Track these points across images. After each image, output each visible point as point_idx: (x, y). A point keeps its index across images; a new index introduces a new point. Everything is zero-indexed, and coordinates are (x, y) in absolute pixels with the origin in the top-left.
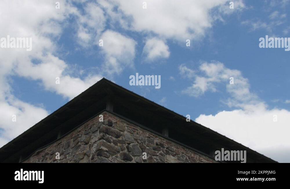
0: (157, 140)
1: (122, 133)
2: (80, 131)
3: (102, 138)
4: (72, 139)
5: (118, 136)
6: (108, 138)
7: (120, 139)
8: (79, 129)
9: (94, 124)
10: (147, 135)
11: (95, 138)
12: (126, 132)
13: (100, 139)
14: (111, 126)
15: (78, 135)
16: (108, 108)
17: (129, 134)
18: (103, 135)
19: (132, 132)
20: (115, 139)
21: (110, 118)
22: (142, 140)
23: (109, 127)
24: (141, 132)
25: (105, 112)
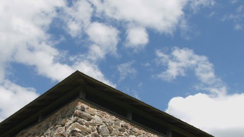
0: (122, 123)
1: (93, 117)
2: (57, 115)
3: (76, 121)
4: (51, 122)
5: (89, 120)
6: (81, 121)
7: (91, 122)
8: (56, 114)
9: (69, 110)
10: (114, 119)
11: (69, 121)
12: (96, 116)
13: (74, 122)
14: (84, 111)
15: (56, 119)
16: (81, 96)
17: (98, 117)
18: (77, 119)
19: (101, 116)
20: (86, 122)
21: (83, 104)
22: (109, 122)
23: (82, 112)
24: (109, 116)
25: (78, 99)
